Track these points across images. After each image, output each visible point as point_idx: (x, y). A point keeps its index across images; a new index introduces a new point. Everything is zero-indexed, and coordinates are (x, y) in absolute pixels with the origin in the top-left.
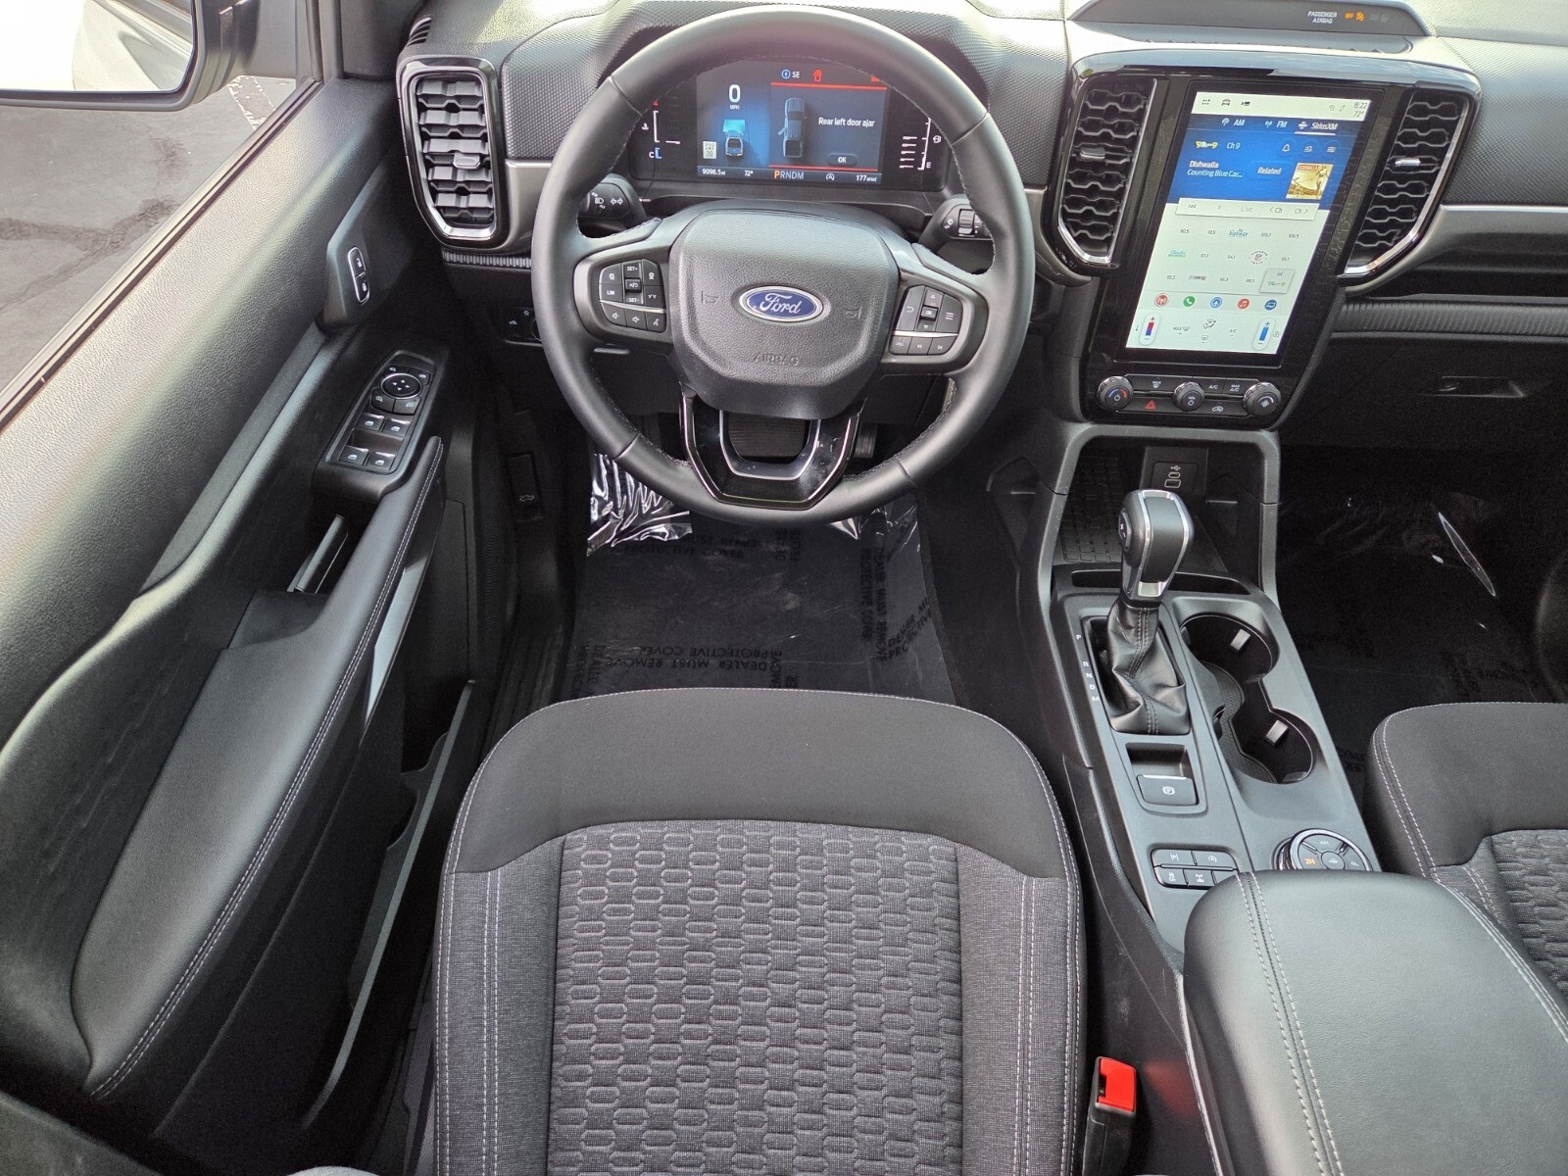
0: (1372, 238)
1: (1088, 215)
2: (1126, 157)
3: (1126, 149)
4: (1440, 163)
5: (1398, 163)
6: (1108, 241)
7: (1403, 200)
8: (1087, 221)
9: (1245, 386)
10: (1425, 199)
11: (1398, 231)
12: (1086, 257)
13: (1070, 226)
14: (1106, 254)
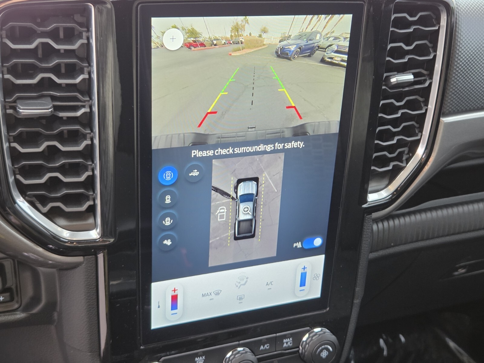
0: (384, 162)
1: (54, 183)
2: (84, 106)
3: (80, 96)
4: (431, 76)
5: (393, 80)
6: (92, 210)
7: (405, 117)
8: (56, 190)
9: (297, 338)
10: (424, 115)
11: (406, 149)
12: (66, 234)
13: (34, 199)
14: (94, 227)
